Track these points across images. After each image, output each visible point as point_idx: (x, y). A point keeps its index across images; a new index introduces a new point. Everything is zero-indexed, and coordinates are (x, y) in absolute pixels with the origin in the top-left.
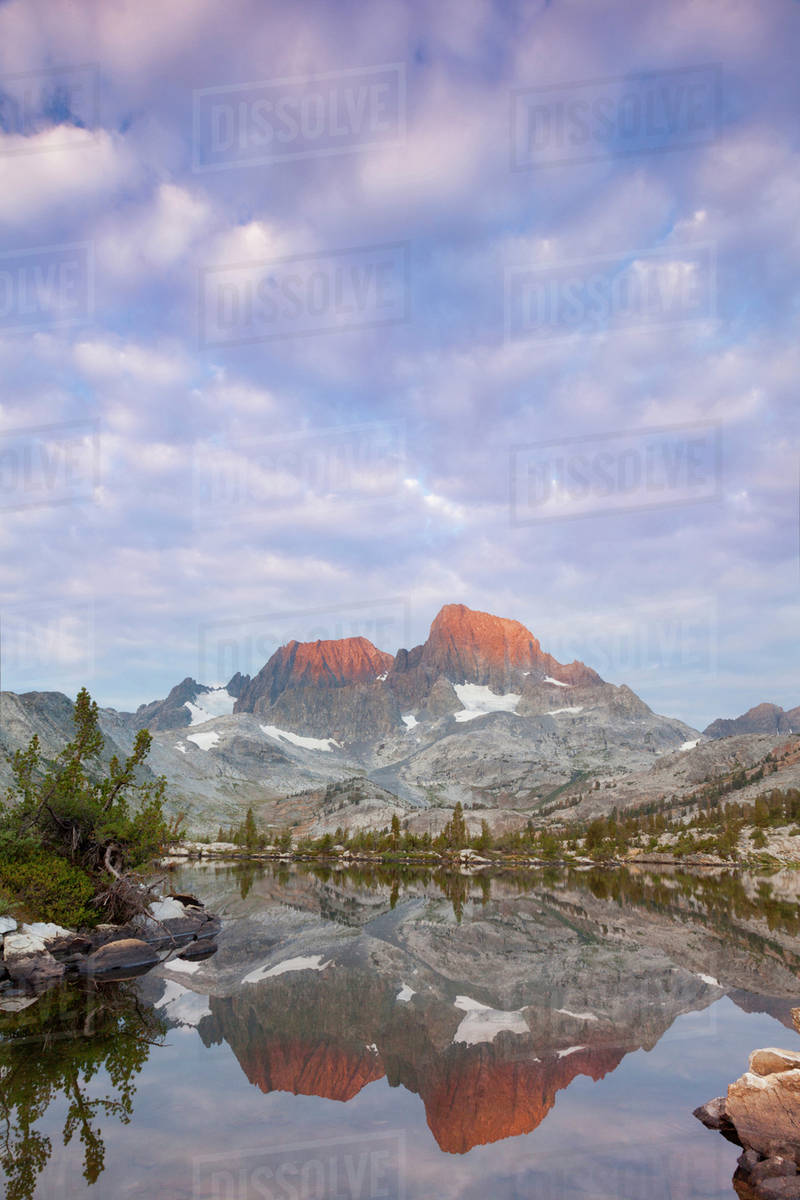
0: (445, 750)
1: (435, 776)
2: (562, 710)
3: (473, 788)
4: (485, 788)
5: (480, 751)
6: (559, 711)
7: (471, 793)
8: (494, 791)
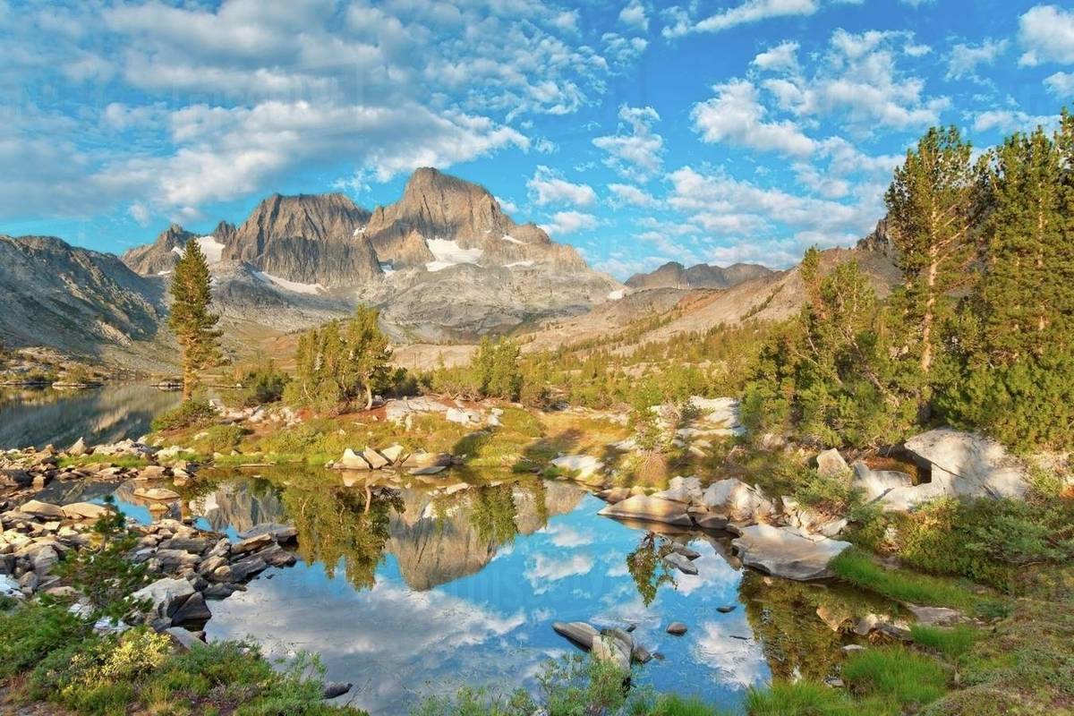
0: (419, 294)
1: (410, 317)
2: (517, 263)
3: (442, 327)
4: (453, 327)
5: (448, 296)
6: (514, 264)
7: (440, 331)
8: (460, 330)
